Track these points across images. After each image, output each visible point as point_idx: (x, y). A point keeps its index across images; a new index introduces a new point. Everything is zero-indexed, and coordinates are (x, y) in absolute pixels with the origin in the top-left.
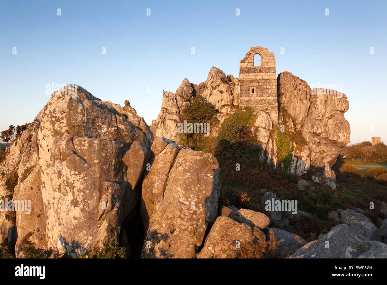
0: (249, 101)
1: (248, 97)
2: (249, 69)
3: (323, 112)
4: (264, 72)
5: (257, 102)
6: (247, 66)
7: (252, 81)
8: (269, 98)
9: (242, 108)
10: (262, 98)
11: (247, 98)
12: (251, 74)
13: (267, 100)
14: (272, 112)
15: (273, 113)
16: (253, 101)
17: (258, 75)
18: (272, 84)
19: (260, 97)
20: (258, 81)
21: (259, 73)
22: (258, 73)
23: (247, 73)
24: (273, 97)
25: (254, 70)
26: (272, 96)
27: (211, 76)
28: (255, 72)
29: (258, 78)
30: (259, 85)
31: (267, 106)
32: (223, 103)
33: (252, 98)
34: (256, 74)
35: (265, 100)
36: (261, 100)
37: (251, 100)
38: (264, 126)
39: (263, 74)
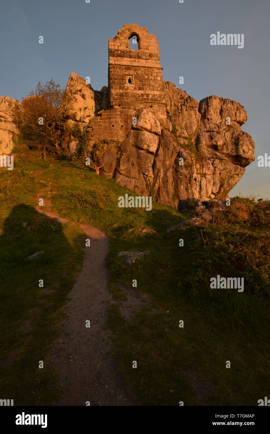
0: (124, 94)
1: (123, 88)
2: (123, 52)
3: (218, 123)
4: (144, 57)
5: (135, 97)
6: (120, 47)
7: (128, 68)
8: (152, 92)
9: (114, 104)
10: (142, 92)
11: (121, 90)
12: (126, 59)
13: (150, 94)
14: (158, 111)
15: (160, 113)
16: (130, 95)
17: (136, 61)
18: (156, 74)
19: (141, 90)
20: (136, 68)
21: (137, 58)
22: (135, 58)
23: (119, 57)
24: (158, 92)
25: (130, 53)
26: (157, 90)
28: (130, 57)
29: (136, 64)
30: (137, 74)
31: (151, 102)
32: (87, 113)
33: (129, 91)
34: (133, 60)
35: (148, 95)
36: (142, 95)
37: (127, 94)
38: (149, 127)
39: (142, 61)
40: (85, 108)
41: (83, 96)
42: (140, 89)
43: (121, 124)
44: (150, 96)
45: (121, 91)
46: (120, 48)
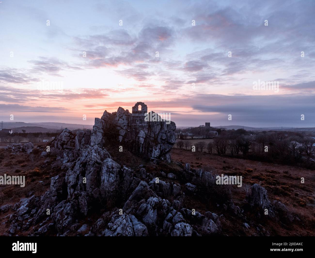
1: (136, 123)
3: (166, 130)
5: (139, 126)
7: (137, 117)
8: (144, 124)
9: (133, 128)
12: (137, 114)
14: (145, 130)
20: (140, 117)
23: (135, 113)
24: (146, 124)
27: (119, 112)
28: (139, 113)
29: (140, 115)
30: (140, 119)
31: (143, 127)
32: (124, 124)
33: (137, 124)
34: (139, 114)
35: (143, 125)
36: (141, 125)
37: (137, 125)
38: (142, 136)
39: (142, 114)
40: (124, 123)
41: (123, 120)
42: (141, 123)
43: (134, 134)
44: (143, 126)
45: (135, 124)
46: (136, 110)
